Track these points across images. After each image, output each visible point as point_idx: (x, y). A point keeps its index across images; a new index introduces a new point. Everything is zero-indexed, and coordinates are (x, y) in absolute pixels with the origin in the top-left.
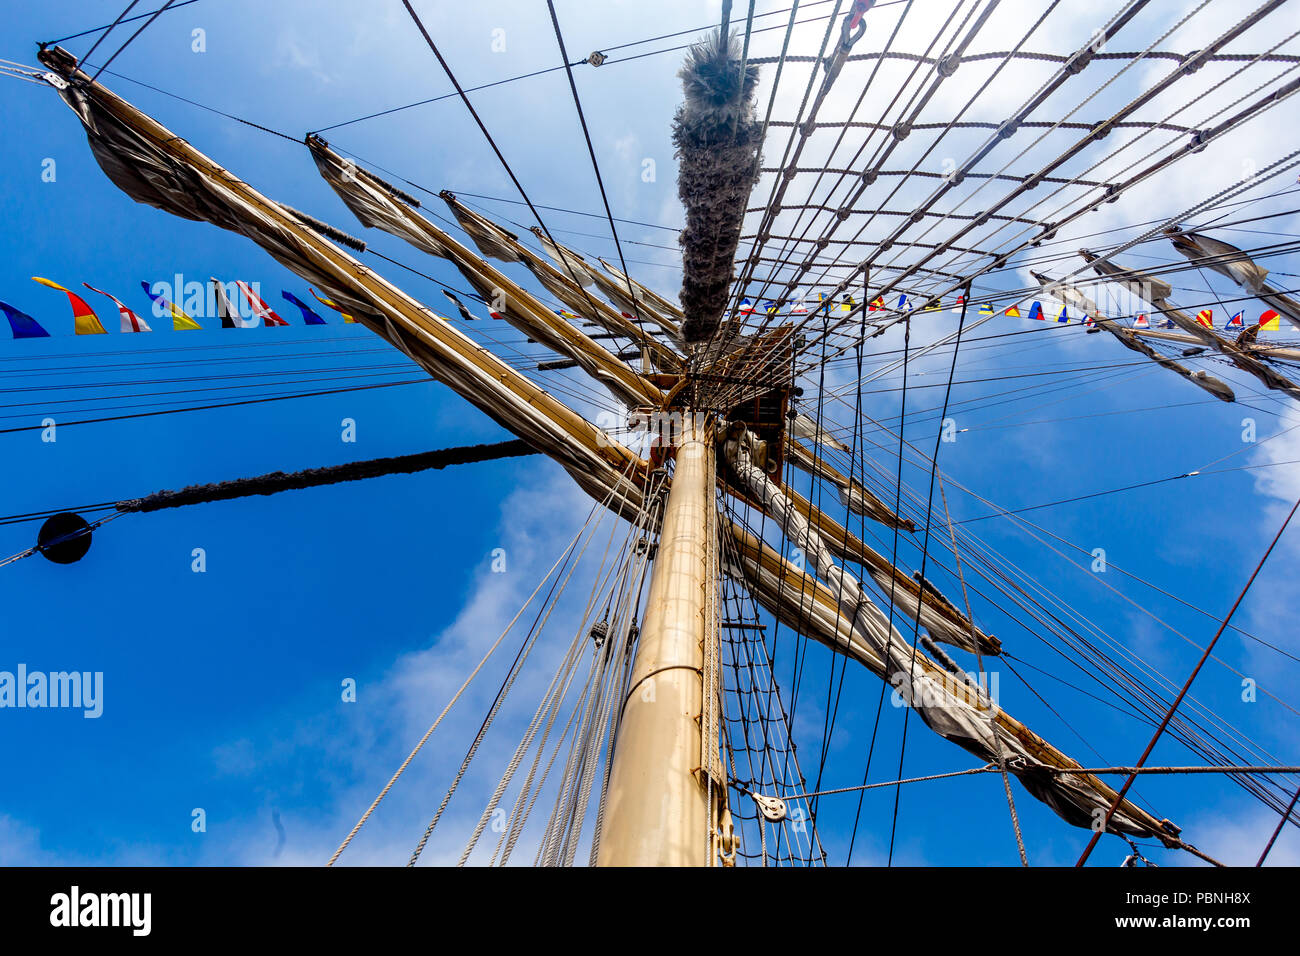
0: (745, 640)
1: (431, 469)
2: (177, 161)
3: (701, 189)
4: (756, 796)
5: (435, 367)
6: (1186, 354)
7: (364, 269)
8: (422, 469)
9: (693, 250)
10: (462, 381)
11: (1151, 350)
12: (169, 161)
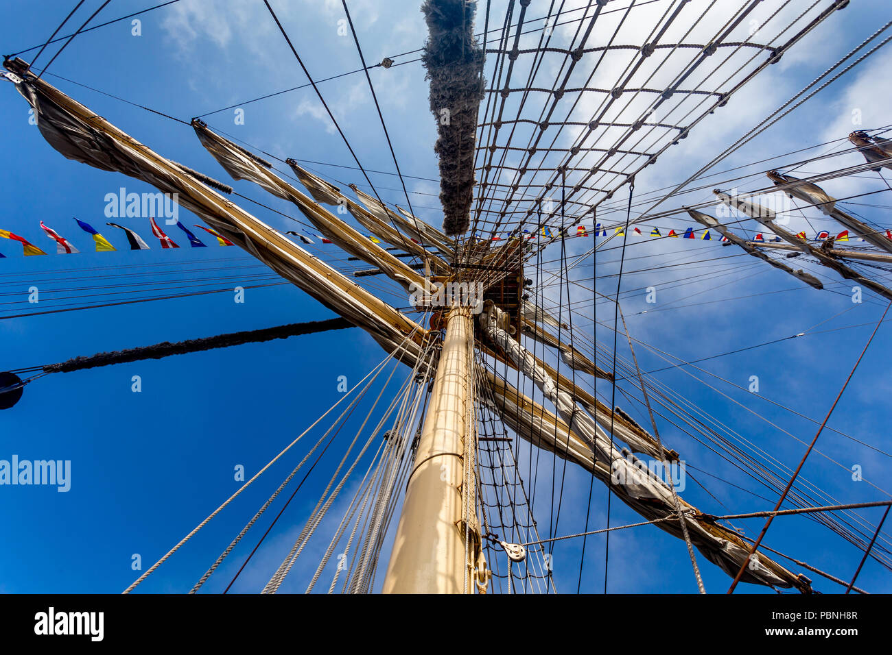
0: (498, 449)
1: (278, 339)
2: (97, 131)
3: (445, 101)
4: (504, 543)
5: (280, 267)
6: (789, 256)
7: (231, 203)
8: (272, 339)
9: (444, 155)
10: (299, 277)
11: (766, 256)
12: (91, 131)
